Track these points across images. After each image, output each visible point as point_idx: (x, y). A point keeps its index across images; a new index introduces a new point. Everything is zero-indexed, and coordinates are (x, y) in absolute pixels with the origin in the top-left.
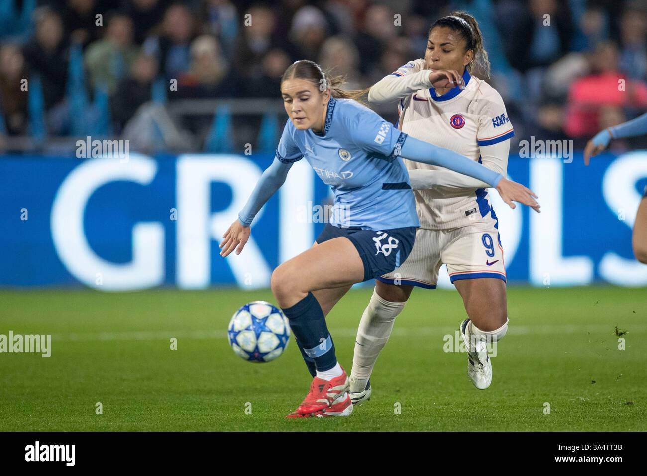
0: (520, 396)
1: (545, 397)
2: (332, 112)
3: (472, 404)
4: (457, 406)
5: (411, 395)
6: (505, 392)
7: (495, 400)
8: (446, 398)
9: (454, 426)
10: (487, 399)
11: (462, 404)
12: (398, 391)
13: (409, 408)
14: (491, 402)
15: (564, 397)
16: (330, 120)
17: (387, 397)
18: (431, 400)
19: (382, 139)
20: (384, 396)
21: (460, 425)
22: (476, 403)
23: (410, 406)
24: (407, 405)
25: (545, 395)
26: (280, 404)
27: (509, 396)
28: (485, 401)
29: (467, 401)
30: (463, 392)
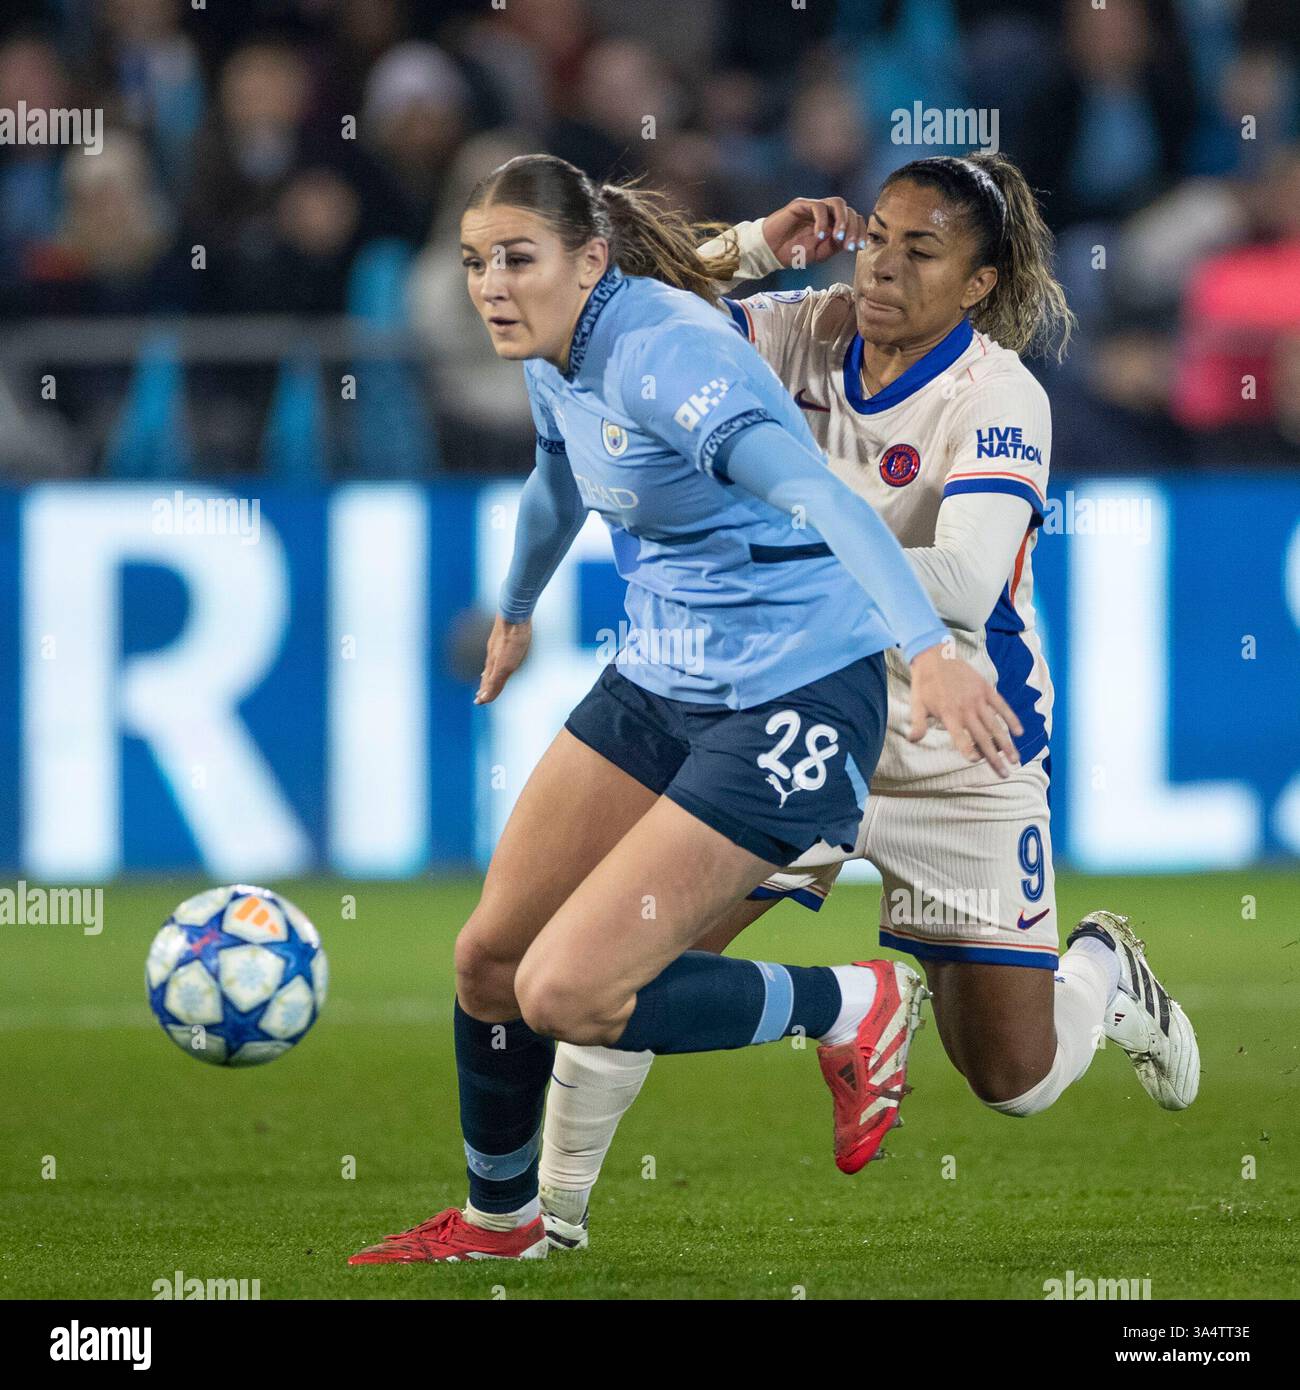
0: (1043, 1196)
1: (1117, 1198)
2: (597, 316)
3: (903, 1222)
4: (858, 1226)
5: (721, 1194)
6: (1000, 1184)
7: (970, 1211)
8: (826, 1203)
9: (849, 1287)
10: (947, 1207)
11: (871, 1221)
12: (683, 1184)
13: (715, 1234)
14: (961, 1214)
15: (1175, 1200)
16: (586, 338)
17: (649, 1200)
18: (782, 1209)
19: (694, 419)
20: (639, 1198)
21: (867, 1285)
22: (913, 1219)
23: (716, 1227)
24: (710, 1225)
25: (1118, 1193)
26: (331, 1223)
27: (1012, 1196)
28: (939, 1212)
29: (886, 1213)
30: (875, 1185)
